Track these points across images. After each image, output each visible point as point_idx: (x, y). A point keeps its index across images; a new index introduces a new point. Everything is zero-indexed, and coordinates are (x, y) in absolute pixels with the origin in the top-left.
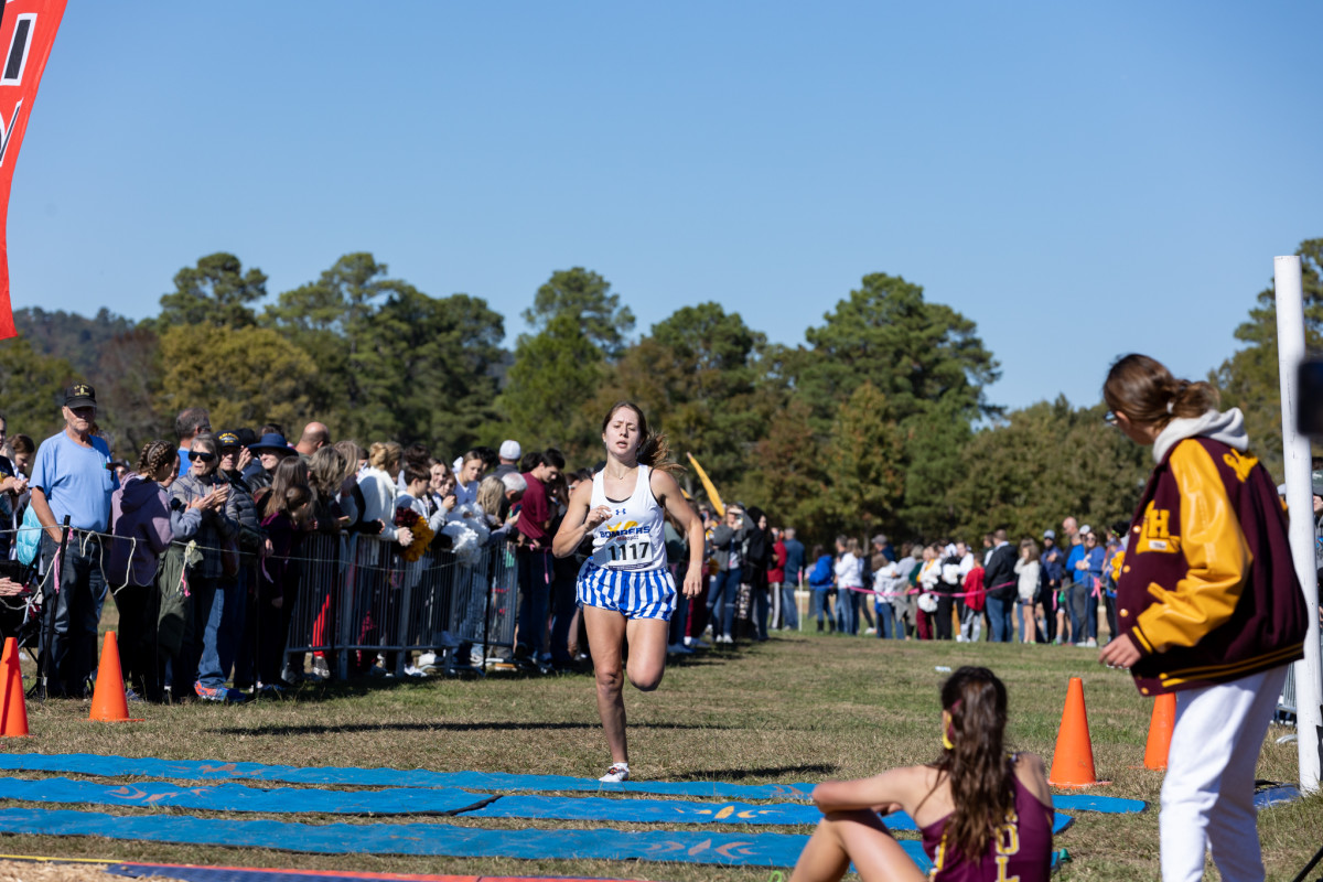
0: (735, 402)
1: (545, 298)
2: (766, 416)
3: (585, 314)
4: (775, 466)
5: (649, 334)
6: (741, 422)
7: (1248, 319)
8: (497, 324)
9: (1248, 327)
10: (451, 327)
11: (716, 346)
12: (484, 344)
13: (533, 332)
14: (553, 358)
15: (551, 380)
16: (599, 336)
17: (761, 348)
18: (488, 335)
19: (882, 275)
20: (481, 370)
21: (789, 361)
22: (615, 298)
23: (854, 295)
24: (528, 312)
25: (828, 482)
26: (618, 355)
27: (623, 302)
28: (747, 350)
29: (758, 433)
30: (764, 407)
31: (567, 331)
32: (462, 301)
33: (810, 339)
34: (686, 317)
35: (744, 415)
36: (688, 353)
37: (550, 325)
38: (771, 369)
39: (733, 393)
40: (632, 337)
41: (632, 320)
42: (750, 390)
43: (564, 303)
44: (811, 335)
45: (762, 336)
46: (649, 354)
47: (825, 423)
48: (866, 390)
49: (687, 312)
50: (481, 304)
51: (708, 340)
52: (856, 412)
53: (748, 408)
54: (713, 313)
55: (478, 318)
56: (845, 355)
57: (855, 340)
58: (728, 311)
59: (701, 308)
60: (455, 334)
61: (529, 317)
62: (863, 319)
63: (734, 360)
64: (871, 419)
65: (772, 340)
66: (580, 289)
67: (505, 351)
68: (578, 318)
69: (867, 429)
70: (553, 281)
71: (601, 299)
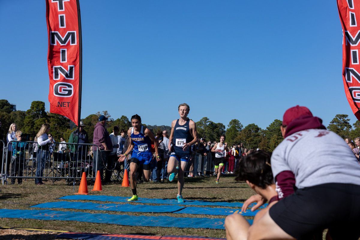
0: (257, 137)
1: (231, 123)
2: (261, 139)
3: (236, 125)
4: (262, 146)
5: (245, 128)
6: (258, 140)
7: (329, 126)
8: (224, 127)
9: (329, 127)
10: (218, 127)
11: (254, 129)
12: (223, 130)
13: (229, 128)
14: (232, 131)
15: (231, 134)
16: (238, 128)
17: (260, 130)
18: (223, 128)
19: (277, 120)
20: (222, 133)
21: (264, 132)
22: (240, 123)
23: (273, 122)
24: (228, 125)
25: (270, 148)
26: (241, 131)
27: (241, 124)
28: (258, 130)
29: (260, 141)
30: (261, 138)
31: (234, 128)
32: (220, 124)
33: (267, 129)
34: (250, 126)
35: (258, 139)
36: (250, 130)
37: (231, 127)
38: (262, 133)
39: (256, 136)
40: (243, 128)
41: (243, 126)
42: (259, 136)
43: (233, 124)
44: (267, 128)
45: (261, 128)
46: (245, 130)
47: (269, 140)
48: (275, 135)
49: (250, 125)
50: (222, 124)
51: (253, 129)
52: (274, 139)
53: (258, 138)
54: (253, 125)
55: (222, 126)
56: (272, 131)
57: (273, 129)
58: (256, 125)
59: (252, 124)
60: (218, 128)
61: (228, 126)
62: (275, 126)
63: (256, 131)
64: (276, 139)
65: (262, 129)
66: (236, 122)
67: (225, 131)
68: (235, 126)
69: (275, 141)
70: (232, 121)
71: (238, 123)
